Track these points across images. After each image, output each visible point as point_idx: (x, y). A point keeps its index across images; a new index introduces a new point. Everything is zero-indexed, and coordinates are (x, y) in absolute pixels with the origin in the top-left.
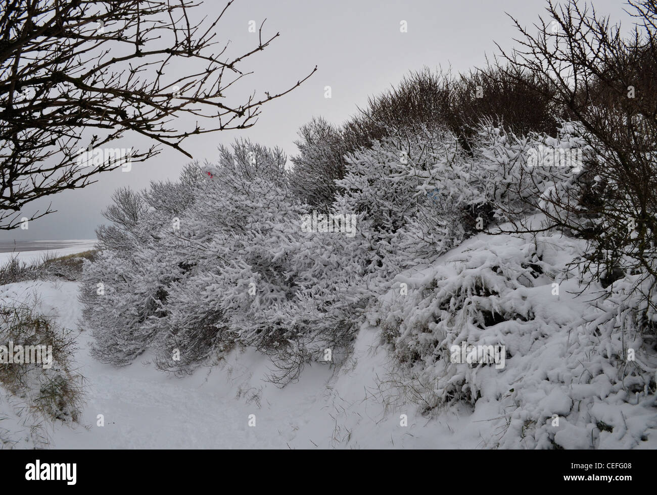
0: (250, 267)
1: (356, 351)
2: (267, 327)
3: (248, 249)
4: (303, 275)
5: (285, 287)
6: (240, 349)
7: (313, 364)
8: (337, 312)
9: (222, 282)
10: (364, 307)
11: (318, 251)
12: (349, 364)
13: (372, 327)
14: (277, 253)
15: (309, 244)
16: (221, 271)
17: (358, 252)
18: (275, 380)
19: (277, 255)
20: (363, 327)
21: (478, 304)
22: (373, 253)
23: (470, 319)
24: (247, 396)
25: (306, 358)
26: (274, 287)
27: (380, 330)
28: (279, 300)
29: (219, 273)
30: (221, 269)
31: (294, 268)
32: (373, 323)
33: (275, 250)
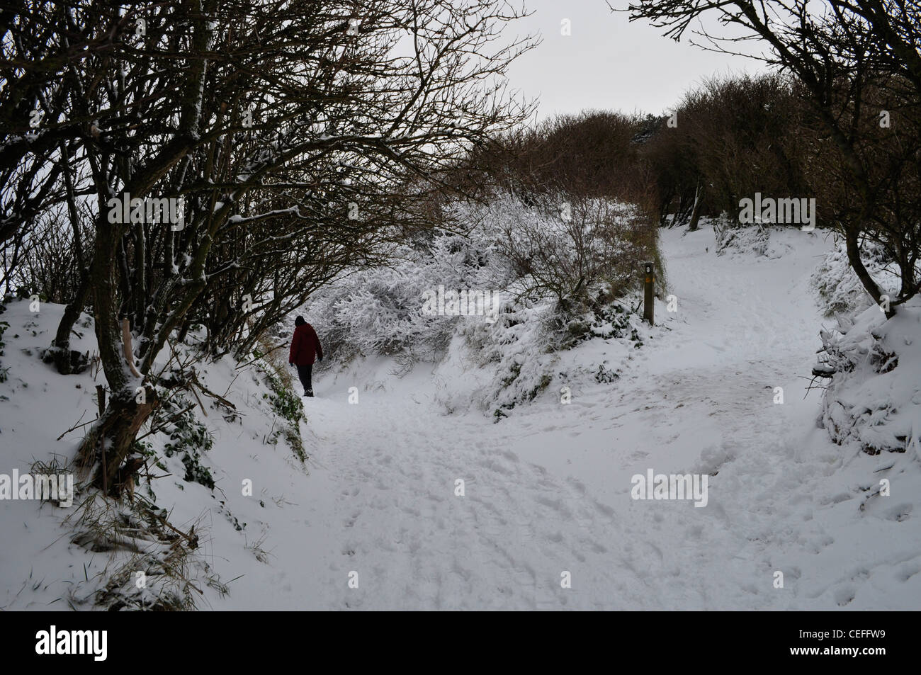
0: (373, 295)
1: (450, 350)
2: (385, 339)
3: (369, 281)
4: (412, 301)
5: (397, 310)
6: (361, 358)
7: (421, 363)
8: (437, 326)
9: (352, 307)
10: (455, 323)
11: (422, 283)
12: (446, 359)
13: (460, 335)
14: (392, 285)
15: (416, 278)
16: (352, 299)
17: (452, 283)
18: (396, 374)
19: (392, 286)
20: (455, 335)
21: (506, 316)
22: (463, 284)
23: (502, 324)
24: (372, 388)
25: (416, 359)
26: (389, 310)
27: (465, 337)
28: (393, 320)
29: (350, 300)
30: (351, 298)
31: (405, 296)
32: (461, 332)
33: (390, 282)
